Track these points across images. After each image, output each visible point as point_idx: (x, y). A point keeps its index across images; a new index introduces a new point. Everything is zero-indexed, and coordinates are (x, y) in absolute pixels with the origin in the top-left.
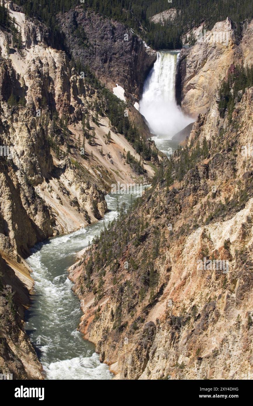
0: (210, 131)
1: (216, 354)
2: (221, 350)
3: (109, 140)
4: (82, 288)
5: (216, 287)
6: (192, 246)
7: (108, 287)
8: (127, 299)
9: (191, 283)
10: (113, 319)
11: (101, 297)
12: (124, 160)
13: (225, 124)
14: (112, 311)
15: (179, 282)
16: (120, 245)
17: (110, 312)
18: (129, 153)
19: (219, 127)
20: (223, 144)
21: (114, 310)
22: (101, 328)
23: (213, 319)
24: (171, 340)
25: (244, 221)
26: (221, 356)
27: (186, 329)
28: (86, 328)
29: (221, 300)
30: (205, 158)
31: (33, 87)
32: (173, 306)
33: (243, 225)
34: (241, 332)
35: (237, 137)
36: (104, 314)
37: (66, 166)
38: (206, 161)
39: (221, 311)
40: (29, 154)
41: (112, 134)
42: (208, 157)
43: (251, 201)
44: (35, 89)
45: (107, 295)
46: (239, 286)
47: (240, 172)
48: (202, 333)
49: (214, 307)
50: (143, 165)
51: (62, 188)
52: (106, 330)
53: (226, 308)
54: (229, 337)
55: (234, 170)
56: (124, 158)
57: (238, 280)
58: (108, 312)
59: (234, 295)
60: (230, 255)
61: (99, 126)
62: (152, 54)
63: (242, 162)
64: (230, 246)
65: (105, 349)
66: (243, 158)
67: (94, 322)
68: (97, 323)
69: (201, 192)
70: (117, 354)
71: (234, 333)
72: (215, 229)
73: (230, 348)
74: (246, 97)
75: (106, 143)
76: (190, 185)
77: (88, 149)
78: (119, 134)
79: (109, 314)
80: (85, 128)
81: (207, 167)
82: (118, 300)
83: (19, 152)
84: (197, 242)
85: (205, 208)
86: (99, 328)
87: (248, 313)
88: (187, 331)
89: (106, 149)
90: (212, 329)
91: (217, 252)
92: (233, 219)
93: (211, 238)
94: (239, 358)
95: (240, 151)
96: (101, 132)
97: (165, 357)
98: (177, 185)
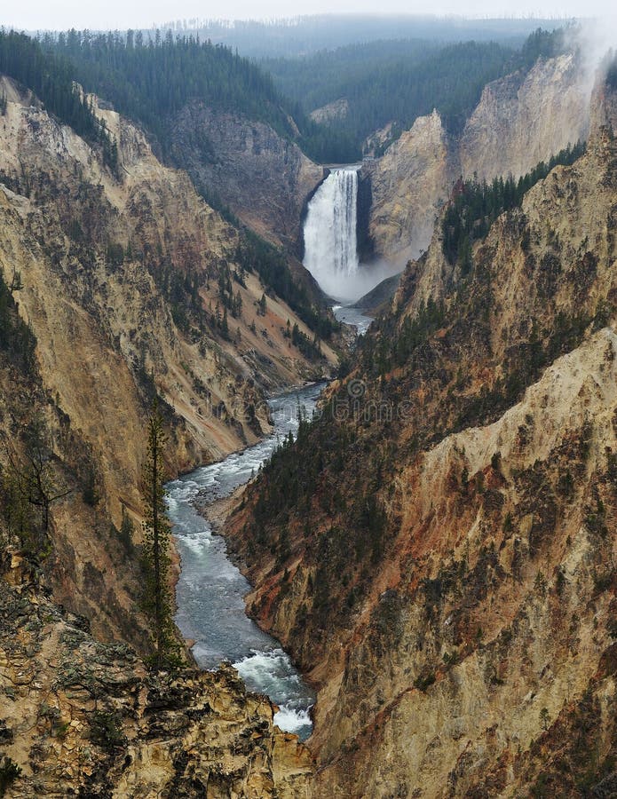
0: (430, 287)
1: (507, 637)
2: (516, 631)
3: (262, 307)
4: (250, 544)
5: (487, 531)
6: (437, 466)
7: (296, 542)
8: (335, 557)
9: (439, 527)
10: (312, 590)
11: (285, 559)
12: (290, 340)
13: (455, 275)
14: (310, 579)
15: (418, 527)
16: (310, 473)
17: (306, 580)
18: (296, 327)
19: (446, 278)
20: (466, 304)
21: (313, 576)
22: (294, 608)
23: (494, 581)
24: (427, 619)
25: (522, 422)
26: (518, 641)
27: (451, 599)
28: (267, 608)
29: (505, 550)
30: (440, 327)
31: (139, 228)
32: (414, 566)
33: (521, 429)
34: (547, 599)
35: (489, 291)
36: (296, 584)
37: (202, 352)
38: (443, 332)
39: (507, 569)
40: (145, 335)
41: (268, 299)
42: (445, 325)
43: (530, 390)
44: (143, 232)
45: (296, 555)
46: (534, 526)
47: (499, 347)
48: (477, 605)
49: (495, 563)
50: (319, 348)
51: (199, 387)
52: (302, 610)
53: (515, 563)
54: (529, 608)
55: (488, 344)
56: (289, 337)
57: (531, 516)
58: (302, 581)
59: (525, 541)
60: (503, 479)
61: (246, 288)
62: (316, 171)
63: (500, 331)
64: (503, 463)
65: (303, 640)
66: (502, 325)
67: (279, 599)
68: (285, 601)
69: (437, 382)
70: (324, 648)
71: (536, 602)
72: (472, 439)
73: (531, 626)
74: (497, 228)
75: (258, 313)
76: (418, 371)
77: (233, 324)
78: (277, 298)
79: (306, 583)
80: (226, 292)
81: (445, 341)
82: (319, 561)
83: (128, 334)
84: (443, 460)
85: (448, 407)
86: (289, 608)
87: (557, 569)
88: (452, 603)
89: (260, 324)
90: (494, 597)
91: (480, 474)
92: (501, 421)
93: (467, 454)
94: (547, 643)
95: (496, 314)
96: (250, 296)
97: (420, 647)
98: (398, 373)
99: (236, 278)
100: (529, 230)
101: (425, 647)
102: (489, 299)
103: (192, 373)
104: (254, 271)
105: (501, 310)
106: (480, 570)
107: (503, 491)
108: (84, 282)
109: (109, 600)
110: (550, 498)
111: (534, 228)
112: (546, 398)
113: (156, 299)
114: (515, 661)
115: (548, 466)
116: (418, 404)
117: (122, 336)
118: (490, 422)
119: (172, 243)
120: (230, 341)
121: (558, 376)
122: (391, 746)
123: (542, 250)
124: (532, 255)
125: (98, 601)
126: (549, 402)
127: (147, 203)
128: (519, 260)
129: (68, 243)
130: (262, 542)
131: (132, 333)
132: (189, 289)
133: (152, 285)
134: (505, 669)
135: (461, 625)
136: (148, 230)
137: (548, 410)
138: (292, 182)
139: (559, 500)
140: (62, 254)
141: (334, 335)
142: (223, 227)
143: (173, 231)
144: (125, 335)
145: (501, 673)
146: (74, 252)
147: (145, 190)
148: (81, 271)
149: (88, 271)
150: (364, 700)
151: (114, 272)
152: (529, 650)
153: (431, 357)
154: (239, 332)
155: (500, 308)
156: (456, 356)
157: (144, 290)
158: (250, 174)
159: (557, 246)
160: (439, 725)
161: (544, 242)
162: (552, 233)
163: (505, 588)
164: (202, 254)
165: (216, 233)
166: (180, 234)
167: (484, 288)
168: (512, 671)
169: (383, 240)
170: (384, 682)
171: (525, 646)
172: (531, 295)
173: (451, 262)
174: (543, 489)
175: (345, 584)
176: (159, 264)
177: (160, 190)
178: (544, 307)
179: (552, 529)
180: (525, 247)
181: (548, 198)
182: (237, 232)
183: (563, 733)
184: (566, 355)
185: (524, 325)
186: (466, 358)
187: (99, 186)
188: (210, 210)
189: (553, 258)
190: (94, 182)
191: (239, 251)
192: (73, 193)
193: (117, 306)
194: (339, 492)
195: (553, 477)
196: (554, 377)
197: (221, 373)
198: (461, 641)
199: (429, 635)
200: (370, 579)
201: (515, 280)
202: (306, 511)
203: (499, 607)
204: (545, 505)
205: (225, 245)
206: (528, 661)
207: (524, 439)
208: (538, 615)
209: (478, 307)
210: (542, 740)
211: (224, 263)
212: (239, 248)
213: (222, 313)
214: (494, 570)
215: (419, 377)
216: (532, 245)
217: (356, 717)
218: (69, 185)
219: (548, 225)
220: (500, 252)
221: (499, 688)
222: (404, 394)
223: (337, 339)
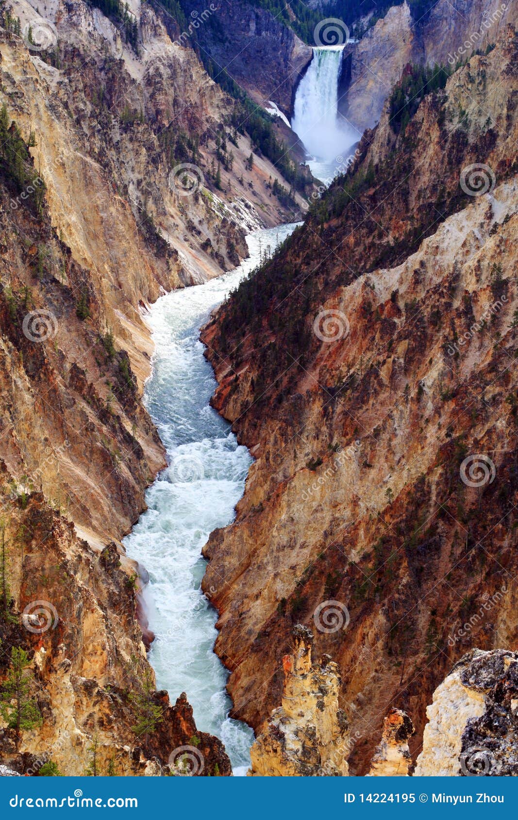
1: (377, 433)
2: (384, 429)
3: (249, 163)
5: (381, 350)
6: (352, 298)
7: (248, 352)
8: (272, 365)
9: (351, 346)
10: (253, 390)
11: (238, 366)
12: (270, 191)
13: (398, 143)
14: (253, 381)
15: (335, 345)
17: (250, 382)
18: (276, 181)
19: (391, 144)
20: (392, 168)
21: (255, 379)
22: (239, 402)
23: (375, 390)
24: (323, 416)
25: (417, 267)
26: (385, 436)
27: (342, 402)
28: (221, 402)
29: (385, 366)
30: (370, 187)
31: (152, 96)
32: (328, 375)
33: (416, 272)
34: (409, 405)
35: (410, 160)
36: (242, 385)
37: (196, 199)
38: (371, 192)
39: (386, 380)
40: (149, 184)
41: (255, 157)
42: (374, 185)
43: (426, 241)
44: (156, 99)
45: (246, 361)
46: (408, 349)
47: (414, 204)
48: (361, 408)
49: (377, 375)
50: (294, 198)
51: (191, 227)
52: (245, 405)
53: (393, 376)
54: (395, 412)
55: (406, 202)
56: (270, 188)
57: (407, 341)
58: (247, 382)
59: (402, 360)
60: (399, 310)
61: (238, 147)
62: (306, 51)
63: (416, 192)
64: (399, 298)
65: (243, 427)
66: (419, 187)
67: (230, 395)
68: (234, 397)
69: (364, 231)
70: (259, 434)
71: (401, 407)
72: (381, 278)
73: (396, 426)
74: (424, 106)
75: (246, 168)
76: (350, 222)
77: (225, 177)
78: (263, 157)
79: (249, 384)
80: (221, 150)
81: (373, 199)
82: (260, 367)
83: (135, 182)
84: (357, 294)
85: (369, 251)
86: (236, 403)
87: (419, 383)
88: (343, 405)
89: (247, 177)
90: (375, 402)
91: (382, 306)
92: (404, 264)
93: (376, 290)
94: (407, 438)
95: (415, 178)
96: (241, 154)
97: (317, 437)
98: (334, 222)
99: (231, 139)
100: (445, 109)
101: (321, 437)
102: (410, 166)
103: (186, 215)
104: (246, 133)
105: (419, 174)
106: (366, 381)
107: (396, 320)
108: (101, 140)
109: (89, 392)
110: (424, 328)
111: (449, 108)
112: (437, 247)
113: (159, 155)
114: (381, 449)
115: (424, 303)
116: (349, 248)
117: (131, 184)
118: (398, 265)
119: (180, 109)
120: (221, 190)
121: (448, 231)
122: (285, 509)
123: (453, 126)
124: (445, 131)
125: (80, 393)
126: (440, 250)
127: (160, 76)
128: (435, 135)
129: (89, 107)
130: (224, 351)
131: (139, 182)
132: (190, 146)
133: (156, 143)
134: (373, 457)
135: (348, 422)
136: (160, 98)
137: (438, 257)
138: (286, 59)
139: (429, 331)
140: (84, 116)
141: (307, 188)
142: (222, 96)
143: (181, 100)
144: (133, 183)
145: (371, 459)
146: (93, 116)
147: (159, 64)
148: (99, 131)
149: (105, 131)
150: (274, 475)
151: (126, 132)
152: (393, 443)
153: (361, 212)
154: (229, 183)
155: (418, 173)
156: (381, 211)
157: (150, 149)
158: (252, 52)
159: (466, 124)
160: (322, 497)
161: (456, 120)
162: (463, 113)
163: (383, 396)
164: (204, 119)
165: (216, 101)
166: (186, 102)
167: (406, 157)
168: (379, 458)
169: (358, 110)
170: (289, 462)
171: (390, 440)
172: (442, 163)
173: (396, 132)
174: (418, 321)
175: (277, 386)
176: (167, 126)
177: (171, 64)
178: (452, 173)
179: (422, 353)
180: (441, 123)
181: (462, 83)
182: (234, 100)
183: (402, 506)
184: (456, 214)
185: (434, 188)
186: (388, 213)
187: (120, 60)
188: (212, 82)
189: (462, 133)
190: (118, 57)
191: (233, 117)
192: (99, 64)
193: (128, 160)
194: (283, 314)
195: (426, 312)
196: (445, 232)
197: (210, 217)
198: (347, 434)
199: (324, 429)
200: (296, 383)
201: (432, 150)
202: (258, 329)
203: (378, 410)
204: (419, 333)
205: (224, 112)
206: (391, 450)
207: (418, 280)
208: (401, 418)
209: (400, 172)
210: (385, 512)
211: (221, 127)
212: (234, 114)
213: (216, 167)
214: (376, 381)
215: (350, 226)
216: (447, 123)
217: (266, 487)
218: (96, 59)
219: (459, 106)
220: (425, 126)
221: (368, 471)
222: (338, 240)
223: (310, 190)
